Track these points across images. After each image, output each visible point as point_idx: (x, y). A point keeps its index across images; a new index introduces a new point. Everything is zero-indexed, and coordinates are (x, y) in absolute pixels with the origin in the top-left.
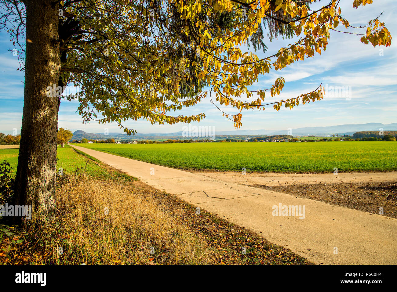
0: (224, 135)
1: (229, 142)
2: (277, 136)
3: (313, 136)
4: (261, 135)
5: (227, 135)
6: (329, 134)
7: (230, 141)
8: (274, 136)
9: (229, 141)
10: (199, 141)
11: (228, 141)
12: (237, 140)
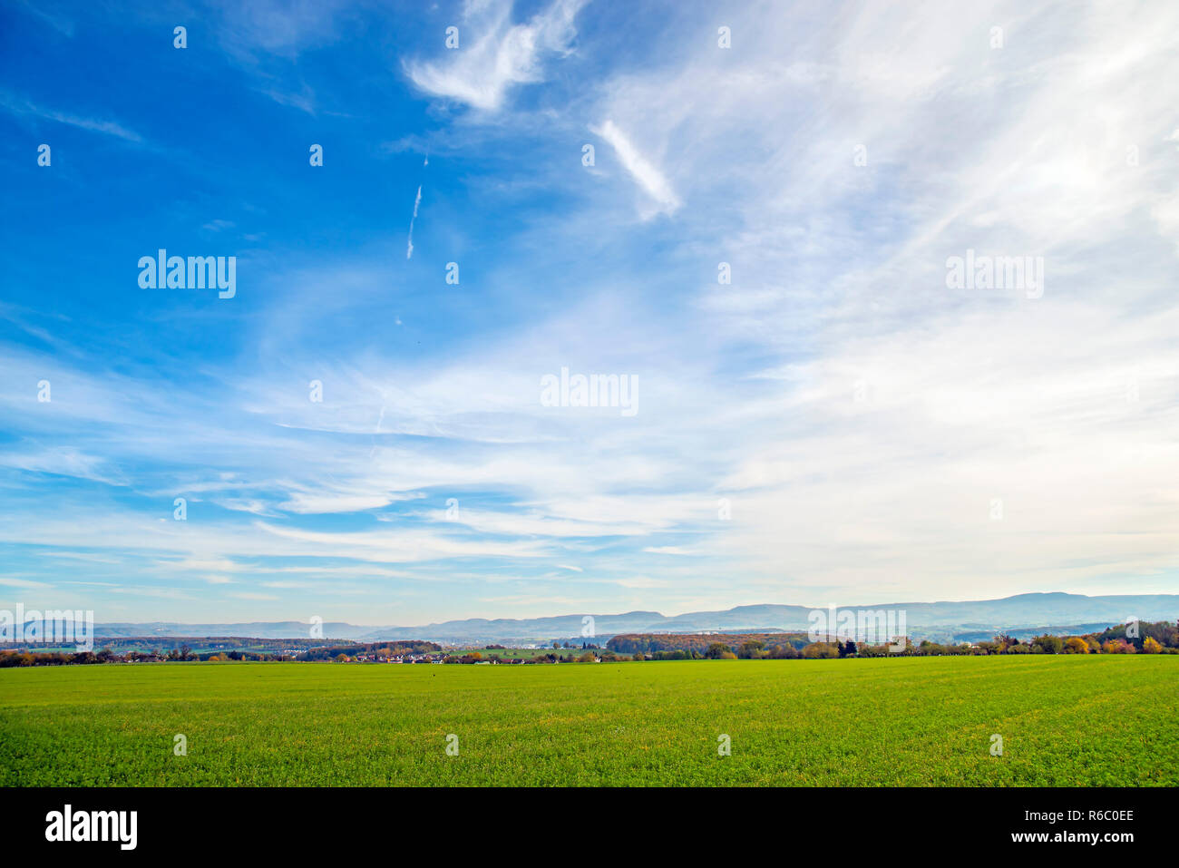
0: (208, 638)
1: (238, 662)
2: (393, 645)
3: (498, 647)
4: (337, 641)
5: (219, 638)
6: (532, 642)
7: (244, 657)
8: (384, 645)
9: (240, 659)
10: (138, 657)
11: (235, 656)
12: (259, 653)
